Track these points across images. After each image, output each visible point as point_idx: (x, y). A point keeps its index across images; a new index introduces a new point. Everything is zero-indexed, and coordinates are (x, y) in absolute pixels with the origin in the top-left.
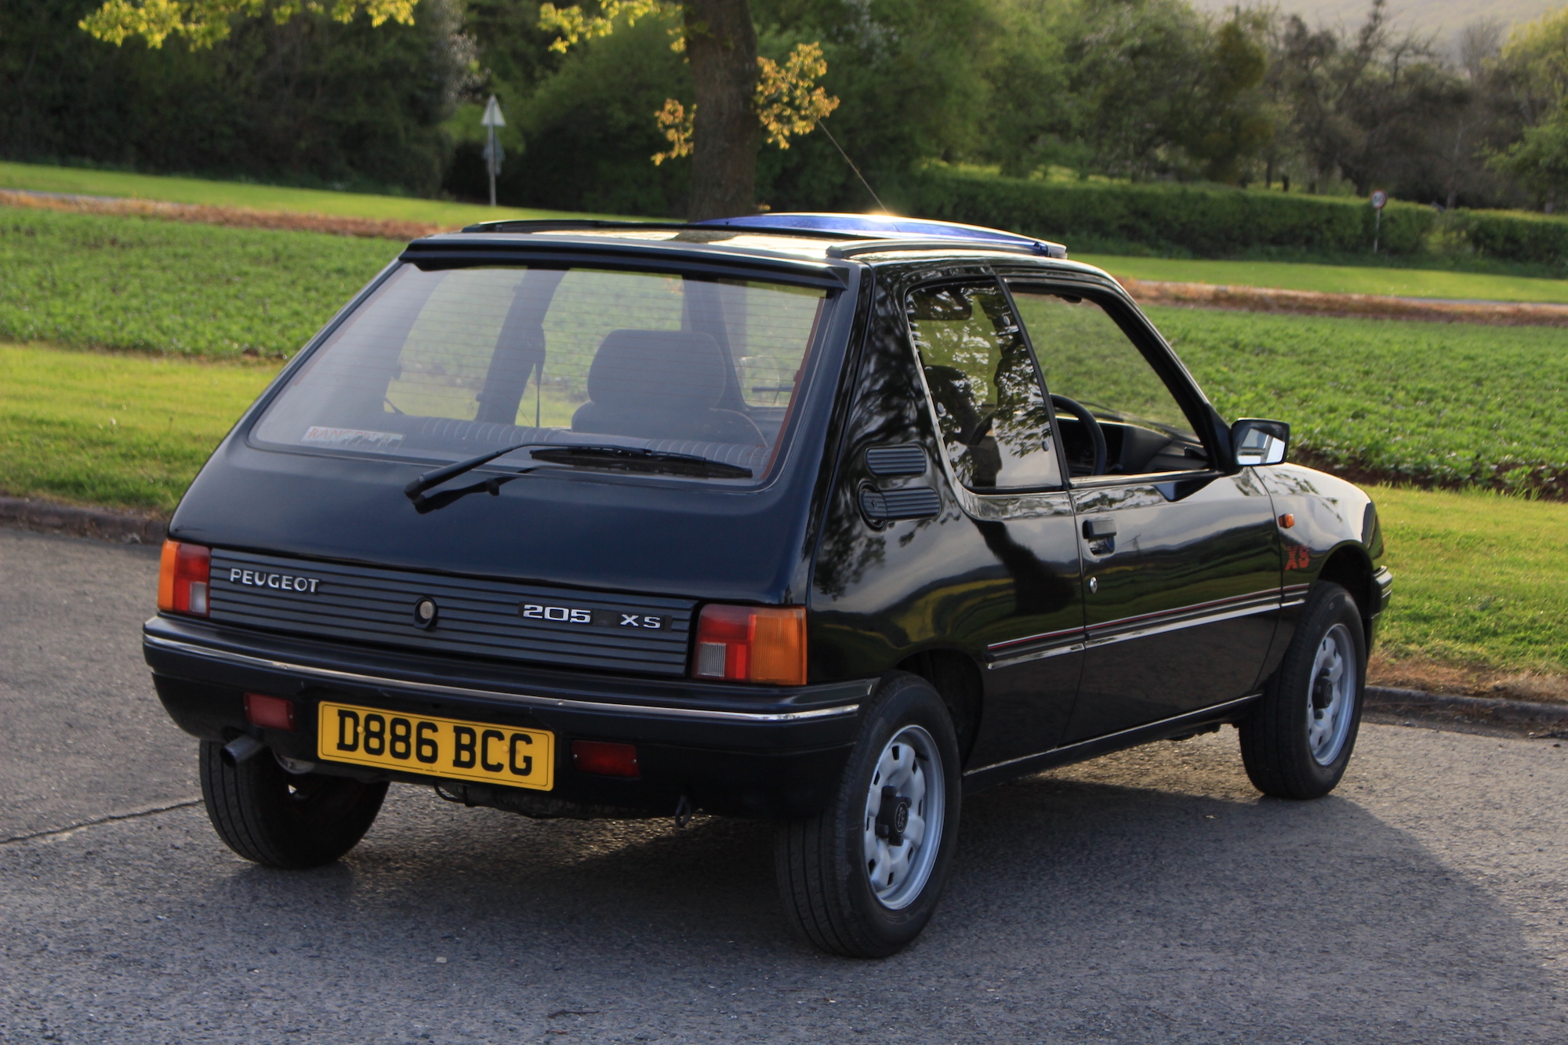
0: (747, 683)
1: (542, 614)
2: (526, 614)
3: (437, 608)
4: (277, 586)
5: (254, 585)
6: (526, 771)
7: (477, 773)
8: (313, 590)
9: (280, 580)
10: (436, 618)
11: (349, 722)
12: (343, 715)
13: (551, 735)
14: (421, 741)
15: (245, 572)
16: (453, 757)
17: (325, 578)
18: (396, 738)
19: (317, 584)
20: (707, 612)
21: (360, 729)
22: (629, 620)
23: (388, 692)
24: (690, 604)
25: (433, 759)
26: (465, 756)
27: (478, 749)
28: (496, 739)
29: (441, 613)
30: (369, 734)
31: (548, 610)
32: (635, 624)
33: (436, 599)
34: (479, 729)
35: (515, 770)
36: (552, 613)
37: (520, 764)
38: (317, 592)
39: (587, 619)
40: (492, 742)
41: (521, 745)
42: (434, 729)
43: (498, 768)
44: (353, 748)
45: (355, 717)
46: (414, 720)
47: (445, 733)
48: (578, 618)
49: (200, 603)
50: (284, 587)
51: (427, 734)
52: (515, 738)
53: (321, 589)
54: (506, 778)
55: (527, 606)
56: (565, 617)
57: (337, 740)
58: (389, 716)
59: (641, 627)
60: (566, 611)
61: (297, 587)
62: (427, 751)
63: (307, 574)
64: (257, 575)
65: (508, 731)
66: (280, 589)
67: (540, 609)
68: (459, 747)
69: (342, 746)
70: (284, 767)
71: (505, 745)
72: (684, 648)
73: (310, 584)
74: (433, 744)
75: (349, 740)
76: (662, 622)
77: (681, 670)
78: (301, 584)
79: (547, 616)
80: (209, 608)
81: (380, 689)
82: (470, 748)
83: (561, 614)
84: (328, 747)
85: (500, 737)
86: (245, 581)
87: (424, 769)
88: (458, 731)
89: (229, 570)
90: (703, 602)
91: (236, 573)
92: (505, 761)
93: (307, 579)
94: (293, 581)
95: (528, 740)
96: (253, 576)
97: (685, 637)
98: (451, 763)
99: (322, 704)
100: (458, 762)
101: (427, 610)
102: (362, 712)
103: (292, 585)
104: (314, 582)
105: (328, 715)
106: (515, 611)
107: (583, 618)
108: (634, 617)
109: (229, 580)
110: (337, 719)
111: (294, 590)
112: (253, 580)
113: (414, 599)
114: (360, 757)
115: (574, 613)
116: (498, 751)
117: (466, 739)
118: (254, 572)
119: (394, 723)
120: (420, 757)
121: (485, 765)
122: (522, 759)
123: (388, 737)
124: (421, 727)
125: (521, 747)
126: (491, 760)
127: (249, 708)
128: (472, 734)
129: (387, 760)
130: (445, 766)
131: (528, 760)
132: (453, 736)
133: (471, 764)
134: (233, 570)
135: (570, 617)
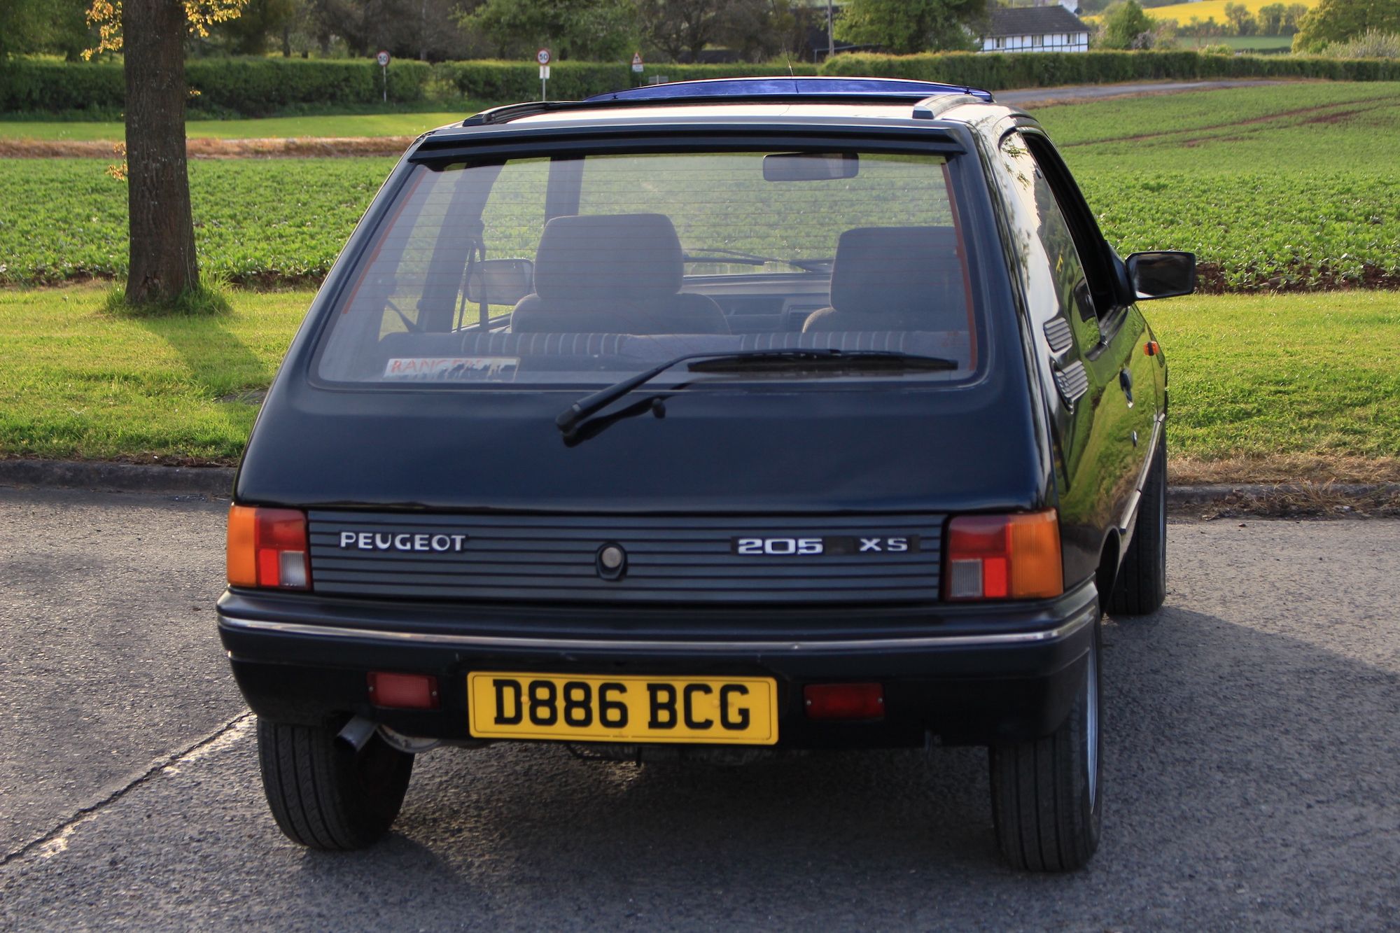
0: (1008, 599)
1: (762, 548)
2: (742, 550)
3: (625, 554)
4: (408, 547)
5: (376, 548)
6: (744, 724)
7: (680, 734)
8: (458, 547)
9: (412, 541)
10: (625, 565)
11: (509, 693)
12: (499, 685)
13: (773, 683)
14: (605, 705)
15: (362, 536)
16: (648, 718)
17: (473, 532)
18: (570, 704)
19: (463, 541)
20: (954, 526)
21: (525, 699)
22: (869, 544)
23: (574, 655)
24: (939, 520)
25: (623, 722)
26: (663, 716)
27: (680, 706)
28: (701, 693)
29: (632, 559)
30: (535, 703)
31: (768, 543)
32: (877, 549)
33: (624, 545)
34: (680, 684)
35: (726, 724)
36: (774, 546)
37: (734, 717)
38: (463, 550)
39: (819, 549)
40: (697, 696)
41: (733, 697)
42: (622, 689)
43: (707, 724)
44: (517, 719)
45: (517, 687)
46: (595, 682)
47: (636, 693)
48: (807, 548)
49: (296, 574)
50: (417, 547)
51: (612, 696)
52: (725, 691)
53: (467, 546)
54: (717, 735)
55: (742, 541)
56: (792, 549)
57: (494, 714)
58: (560, 681)
59: (884, 551)
60: (792, 543)
61: (436, 546)
62: (613, 715)
63: (450, 530)
64: (378, 537)
65: (716, 683)
66: (412, 550)
67: (758, 543)
68: (655, 706)
69: (500, 719)
70: (396, 746)
71: (715, 698)
72: (935, 569)
73: (453, 542)
74: (622, 707)
75: (509, 711)
76: (909, 543)
77: (934, 594)
78: (441, 543)
79: (769, 549)
80: (311, 579)
81: (563, 653)
82: (670, 706)
83: (785, 546)
84: (482, 722)
85: (707, 690)
86: (361, 545)
87: (612, 735)
88: (653, 689)
89: (338, 534)
90: (952, 515)
91: (348, 537)
92: (716, 716)
93: (449, 535)
94: (430, 540)
95: (743, 690)
96: (373, 538)
97: (936, 557)
98: (647, 725)
99: (471, 676)
100: (654, 724)
101: (612, 556)
102: (525, 680)
103: (429, 544)
104: (458, 539)
105: (480, 688)
106: (727, 547)
107: (813, 548)
108: (875, 541)
109: (339, 545)
110: (493, 690)
111: (432, 550)
112: (373, 543)
113: (595, 546)
114: (526, 729)
115: (802, 543)
116: (704, 706)
117: (663, 697)
118: (374, 534)
119: (568, 688)
120: (606, 722)
121: (690, 724)
122: (737, 712)
123: (560, 704)
124: (604, 689)
125: (735, 699)
126: (697, 717)
127: (375, 688)
128: (671, 690)
129: (561, 730)
130: (637, 730)
131: (744, 713)
132: (647, 695)
133: (671, 723)
134: (344, 534)
135: (797, 548)
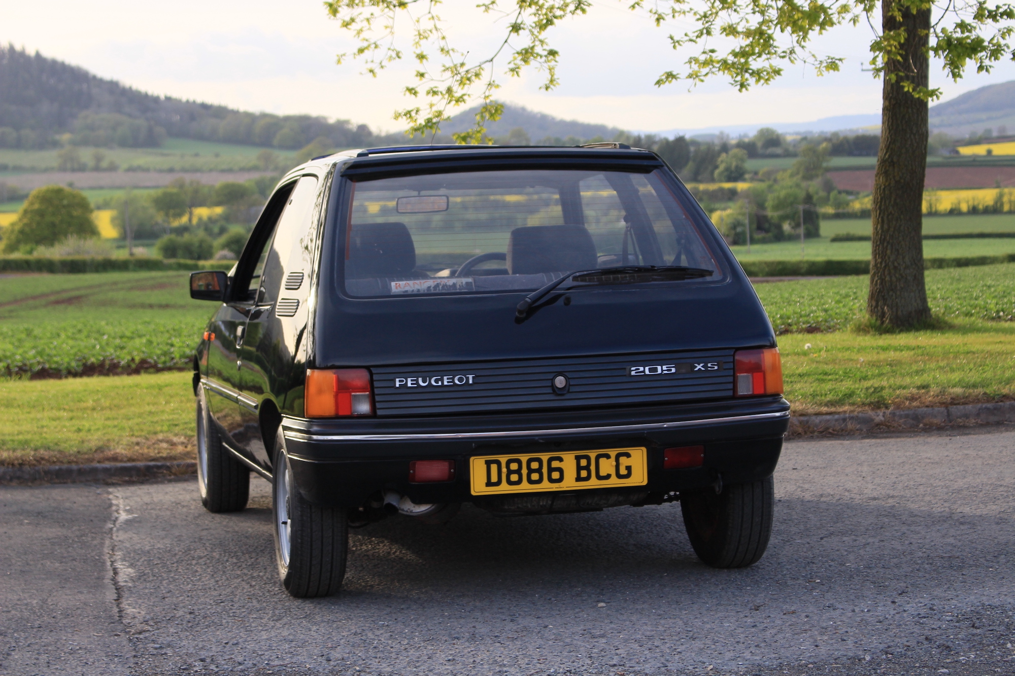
0: (765, 395)
1: (644, 371)
2: (633, 373)
3: (567, 378)
4: (440, 383)
5: (418, 386)
6: (628, 476)
7: (594, 483)
8: (471, 382)
9: (442, 380)
10: (568, 386)
11: (494, 467)
12: (488, 463)
13: (644, 449)
14: (551, 470)
15: (409, 380)
16: (575, 476)
17: (479, 373)
18: (530, 471)
19: (473, 378)
20: (739, 356)
21: (504, 470)
22: (699, 367)
24: (730, 353)
25: (560, 480)
26: (584, 474)
27: (593, 468)
28: (605, 459)
29: (572, 382)
30: (510, 472)
31: (647, 369)
32: (704, 369)
33: (567, 374)
34: (593, 454)
35: (619, 476)
36: (650, 370)
37: (623, 471)
38: (474, 383)
39: (673, 370)
40: (602, 461)
41: (622, 460)
42: (560, 459)
43: (608, 477)
44: (498, 483)
45: (498, 463)
46: (545, 457)
47: (568, 462)
48: (668, 370)
49: (364, 407)
50: (446, 383)
51: (555, 464)
52: (618, 457)
53: (476, 381)
54: (614, 482)
55: (633, 369)
56: (659, 371)
57: (485, 481)
58: (524, 458)
59: (706, 371)
60: (659, 368)
61: (457, 382)
62: (556, 475)
63: (465, 372)
64: (420, 380)
65: (613, 453)
66: (443, 385)
67: (641, 369)
68: (579, 468)
69: (489, 484)
71: (612, 461)
72: (730, 379)
73: (468, 379)
74: (560, 470)
75: (494, 479)
76: (718, 365)
77: (731, 393)
78: (460, 380)
79: (647, 372)
80: (374, 409)
81: (537, 438)
82: (587, 468)
83: (656, 370)
84: (478, 486)
85: (607, 457)
86: (409, 385)
87: (554, 487)
88: (578, 458)
89: (394, 380)
90: (737, 350)
91: (400, 381)
92: (612, 471)
93: (465, 375)
94: (453, 379)
95: (628, 455)
96: (417, 381)
97: (731, 373)
98: (574, 480)
99: (472, 459)
100: (579, 479)
101: (560, 382)
102: (503, 459)
103: (453, 381)
104: (471, 377)
105: (477, 466)
106: (625, 372)
107: (671, 370)
108: (702, 365)
109: (395, 386)
110: (485, 466)
111: (455, 385)
112: (417, 383)
113: (548, 376)
114: (504, 488)
115: (664, 368)
116: (607, 466)
117: (584, 463)
118: (417, 378)
119: (529, 462)
120: (551, 480)
121: (599, 477)
122: (624, 468)
123: (524, 471)
124: (550, 460)
125: (624, 461)
126: (603, 473)
127: (414, 471)
128: (588, 458)
129: (525, 487)
130: (569, 483)
131: (629, 468)
132: (575, 462)
133: (588, 478)
134: (397, 380)
135: (662, 370)
